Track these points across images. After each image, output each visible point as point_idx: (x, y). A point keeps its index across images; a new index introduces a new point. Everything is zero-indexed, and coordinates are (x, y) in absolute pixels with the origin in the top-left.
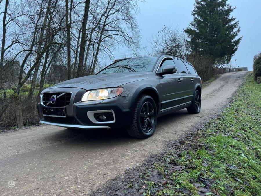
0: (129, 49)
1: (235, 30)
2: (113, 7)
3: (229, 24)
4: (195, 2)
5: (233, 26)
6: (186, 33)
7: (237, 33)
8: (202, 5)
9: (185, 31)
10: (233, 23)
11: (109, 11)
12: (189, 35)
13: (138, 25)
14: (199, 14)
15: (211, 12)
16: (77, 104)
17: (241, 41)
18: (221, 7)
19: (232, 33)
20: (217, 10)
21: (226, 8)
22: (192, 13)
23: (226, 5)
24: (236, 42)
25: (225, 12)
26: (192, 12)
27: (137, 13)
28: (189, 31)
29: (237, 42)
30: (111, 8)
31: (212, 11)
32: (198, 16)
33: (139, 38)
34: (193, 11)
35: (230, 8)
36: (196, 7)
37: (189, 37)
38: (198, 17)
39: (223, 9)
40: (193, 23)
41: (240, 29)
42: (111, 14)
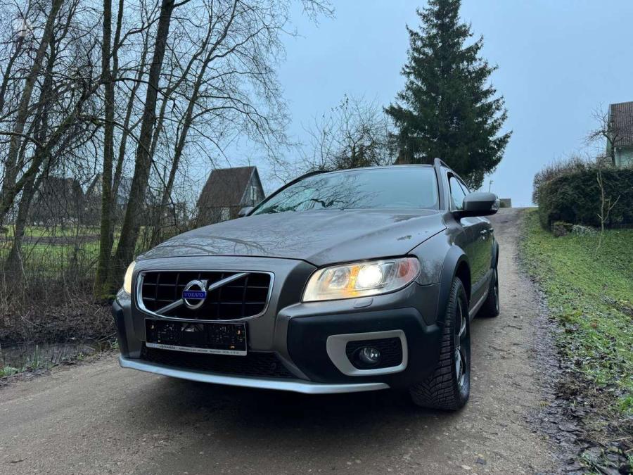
0: (259, 145)
1: (498, 115)
2: (221, 40)
3: (483, 101)
4: (409, 47)
5: (492, 106)
6: (390, 116)
7: (501, 121)
8: (424, 54)
9: (387, 112)
10: (491, 99)
11: (213, 49)
12: (397, 121)
13: (281, 89)
14: (418, 75)
15: (443, 72)
16: (289, 312)
17: (509, 139)
18: (465, 63)
19: (489, 121)
20: (458, 67)
21: (476, 65)
22: (403, 72)
23: (475, 60)
24: (500, 141)
25: (473, 75)
26: (403, 69)
27: (278, 60)
28: (395, 113)
29: (502, 142)
30: (218, 43)
31: (446, 70)
32: (416, 78)
33: (286, 121)
34: (404, 67)
35: (486, 66)
36: (412, 59)
37: (396, 125)
38: (415, 81)
39: (471, 68)
40: (404, 94)
41: (507, 114)
42: (217, 56)
